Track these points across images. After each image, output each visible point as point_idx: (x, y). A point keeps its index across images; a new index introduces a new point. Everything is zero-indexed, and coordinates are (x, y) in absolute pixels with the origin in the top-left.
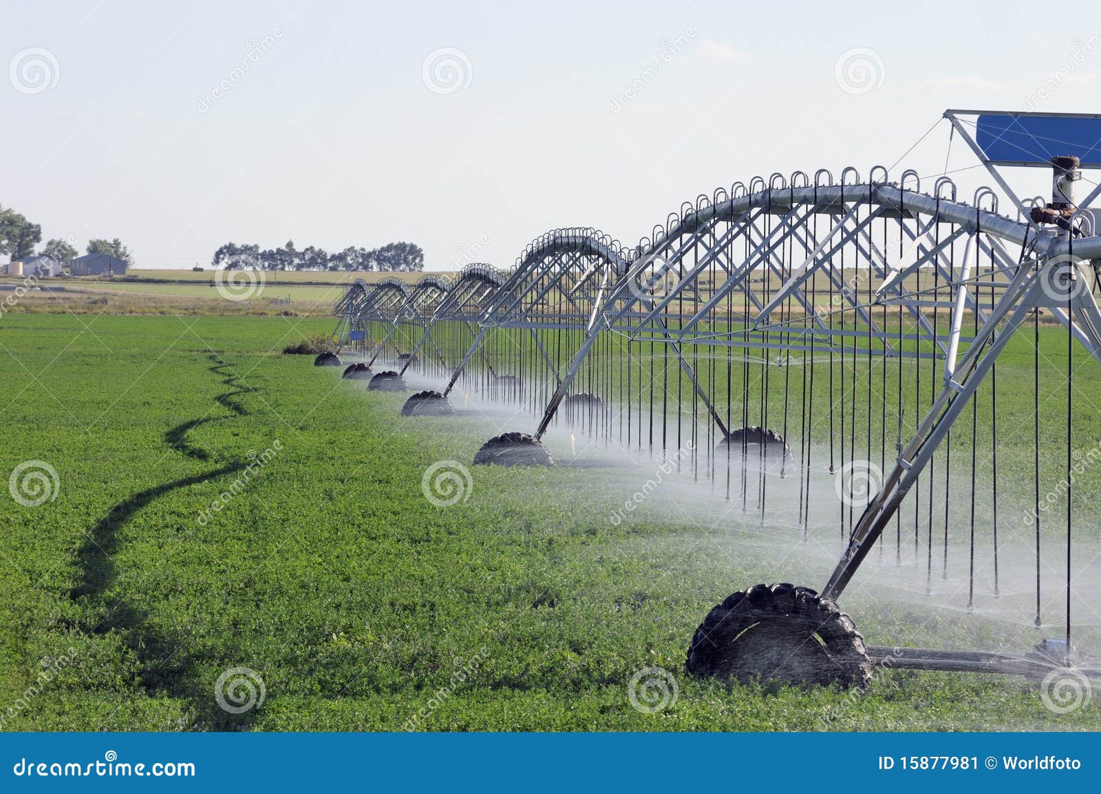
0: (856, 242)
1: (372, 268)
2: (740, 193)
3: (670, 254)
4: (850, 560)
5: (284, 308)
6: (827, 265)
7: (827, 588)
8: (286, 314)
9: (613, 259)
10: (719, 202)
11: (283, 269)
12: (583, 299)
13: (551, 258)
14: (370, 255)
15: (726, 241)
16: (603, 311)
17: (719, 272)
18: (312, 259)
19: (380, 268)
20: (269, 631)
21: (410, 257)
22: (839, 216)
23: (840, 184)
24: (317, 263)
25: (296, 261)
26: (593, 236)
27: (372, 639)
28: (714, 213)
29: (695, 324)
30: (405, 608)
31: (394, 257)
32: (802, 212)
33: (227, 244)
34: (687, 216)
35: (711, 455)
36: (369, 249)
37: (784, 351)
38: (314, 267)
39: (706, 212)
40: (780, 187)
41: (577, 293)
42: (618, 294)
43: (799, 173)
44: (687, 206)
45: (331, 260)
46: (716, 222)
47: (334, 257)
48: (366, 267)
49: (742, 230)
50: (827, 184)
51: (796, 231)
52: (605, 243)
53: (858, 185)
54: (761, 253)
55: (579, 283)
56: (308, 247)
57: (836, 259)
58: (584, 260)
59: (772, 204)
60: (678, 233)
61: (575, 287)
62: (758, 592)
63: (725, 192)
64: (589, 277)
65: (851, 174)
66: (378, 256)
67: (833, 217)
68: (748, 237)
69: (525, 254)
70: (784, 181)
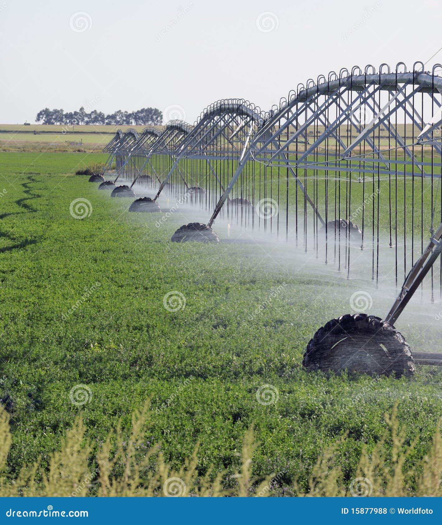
0: (404, 108)
1: (132, 123)
2: (333, 78)
3: (290, 115)
4: (402, 299)
5: (78, 147)
6: (386, 122)
7: (388, 317)
8: (79, 151)
9: (256, 118)
10: (320, 84)
11: (78, 124)
12: (238, 142)
13: (218, 117)
14: (130, 115)
15: (324, 107)
16: (249, 149)
17: (321, 126)
18: (96, 118)
19: (137, 123)
20: (52, 343)
21: (155, 117)
22: (394, 92)
23: (395, 72)
24: (98, 120)
25: (86, 119)
26: (244, 104)
27: (114, 347)
28: (318, 91)
29: (305, 157)
30: (135, 328)
31: (145, 117)
32: (371, 89)
33: (44, 109)
34: (300, 92)
35: (316, 237)
36: (130, 112)
37: (362, 174)
38: (97, 122)
39: (313, 89)
40: (358, 75)
41: (235, 138)
42: (259, 139)
43: (370, 66)
44: (301, 86)
45: (107, 118)
46: (318, 96)
47: (109, 117)
48: (128, 123)
49: (335, 101)
50: (387, 73)
51: (368, 101)
52: (251, 108)
53: (405, 73)
54: (346, 114)
55: (235, 132)
56: (93, 110)
57: (392, 118)
58: (238, 118)
59: (353, 84)
60: (295, 102)
61: (233, 134)
62: (345, 319)
63: (324, 78)
64: (241, 128)
65: (401, 66)
66: (135, 116)
67: (390, 93)
68: (338, 105)
69: (203, 114)
70: (360, 71)
